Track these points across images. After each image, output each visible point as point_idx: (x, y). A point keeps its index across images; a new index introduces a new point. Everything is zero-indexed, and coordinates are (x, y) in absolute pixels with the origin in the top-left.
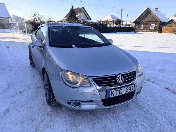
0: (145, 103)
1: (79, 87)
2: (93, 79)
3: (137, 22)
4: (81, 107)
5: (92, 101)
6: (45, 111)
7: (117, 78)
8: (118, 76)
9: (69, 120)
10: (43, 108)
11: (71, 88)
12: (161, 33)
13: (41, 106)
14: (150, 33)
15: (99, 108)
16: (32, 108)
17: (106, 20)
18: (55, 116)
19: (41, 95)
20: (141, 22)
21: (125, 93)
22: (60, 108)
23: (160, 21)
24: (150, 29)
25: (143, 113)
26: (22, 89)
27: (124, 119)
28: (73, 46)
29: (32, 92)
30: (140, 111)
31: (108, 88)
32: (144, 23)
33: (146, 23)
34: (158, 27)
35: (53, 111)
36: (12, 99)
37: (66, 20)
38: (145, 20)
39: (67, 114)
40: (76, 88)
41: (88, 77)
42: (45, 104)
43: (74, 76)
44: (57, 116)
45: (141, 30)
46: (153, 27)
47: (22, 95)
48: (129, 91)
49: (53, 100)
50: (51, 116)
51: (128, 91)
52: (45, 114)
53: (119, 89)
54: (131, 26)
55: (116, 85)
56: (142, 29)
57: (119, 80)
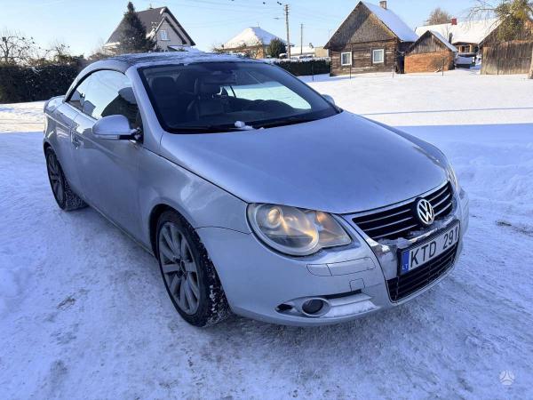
0: (470, 273)
1: (318, 252)
2: (355, 220)
3: (335, 46)
4: (327, 315)
5: (358, 292)
6: (193, 348)
7: (419, 210)
8: (420, 203)
9: (283, 361)
10: (180, 337)
11: (293, 261)
12: (403, 72)
13: (170, 334)
14: (373, 74)
15: (378, 308)
16: (142, 344)
17: (242, 43)
18: (233, 359)
19: (147, 299)
20: (345, 45)
21: (442, 251)
22: (234, 331)
23: (398, 39)
24: (372, 65)
25: (483, 303)
26: (70, 291)
27: (443, 330)
28: (239, 124)
29: (112, 293)
30: (470, 297)
31: (401, 243)
32: (355, 46)
33: (360, 45)
34: (393, 57)
35: (217, 342)
36: (53, 327)
37: (113, 50)
38: (356, 37)
39: (266, 346)
40: (310, 258)
41: (337, 217)
42: (179, 324)
43: (296, 219)
44: (238, 358)
45: (348, 67)
46: (380, 56)
47: (82, 309)
48: (450, 244)
49: (217, 308)
50: (219, 359)
51: (447, 244)
52: (197, 358)
53: (429, 243)
54: (318, 59)
55: (418, 232)
56: (351, 63)
57: (425, 213)
